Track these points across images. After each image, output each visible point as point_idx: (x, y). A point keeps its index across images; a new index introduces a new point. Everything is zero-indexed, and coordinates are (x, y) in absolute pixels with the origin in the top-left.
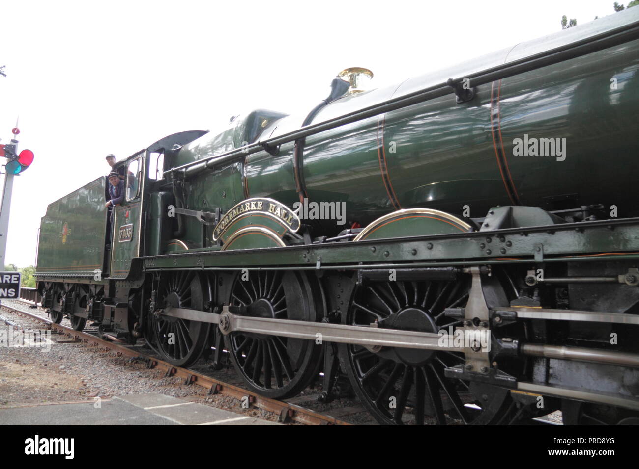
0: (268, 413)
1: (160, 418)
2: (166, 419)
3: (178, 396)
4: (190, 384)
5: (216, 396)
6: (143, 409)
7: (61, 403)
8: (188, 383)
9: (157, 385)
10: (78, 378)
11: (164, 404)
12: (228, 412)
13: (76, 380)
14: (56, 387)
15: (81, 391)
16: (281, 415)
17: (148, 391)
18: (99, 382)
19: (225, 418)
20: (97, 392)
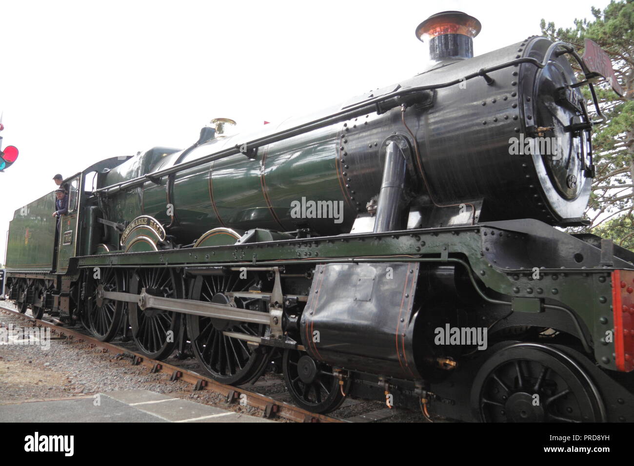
0: (253, 408)
1: (145, 414)
2: (151, 415)
3: (163, 392)
4: (175, 380)
5: (202, 392)
6: (128, 405)
7: (46, 399)
8: (173, 379)
9: (142, 381)
10: (63, 375)
11: (150, 400)
12: (213, 408)
13: (61, 377)
14: (40, 383)
15: (66, 388)
16: (266, 410)
17: (134, 388)
18: (84, 379)
19: (210, 414)
20: (82, 389)
